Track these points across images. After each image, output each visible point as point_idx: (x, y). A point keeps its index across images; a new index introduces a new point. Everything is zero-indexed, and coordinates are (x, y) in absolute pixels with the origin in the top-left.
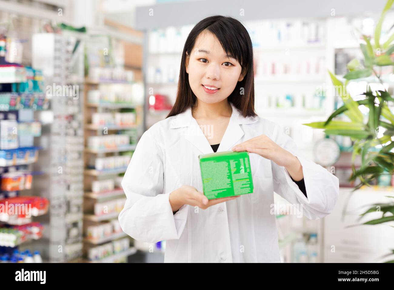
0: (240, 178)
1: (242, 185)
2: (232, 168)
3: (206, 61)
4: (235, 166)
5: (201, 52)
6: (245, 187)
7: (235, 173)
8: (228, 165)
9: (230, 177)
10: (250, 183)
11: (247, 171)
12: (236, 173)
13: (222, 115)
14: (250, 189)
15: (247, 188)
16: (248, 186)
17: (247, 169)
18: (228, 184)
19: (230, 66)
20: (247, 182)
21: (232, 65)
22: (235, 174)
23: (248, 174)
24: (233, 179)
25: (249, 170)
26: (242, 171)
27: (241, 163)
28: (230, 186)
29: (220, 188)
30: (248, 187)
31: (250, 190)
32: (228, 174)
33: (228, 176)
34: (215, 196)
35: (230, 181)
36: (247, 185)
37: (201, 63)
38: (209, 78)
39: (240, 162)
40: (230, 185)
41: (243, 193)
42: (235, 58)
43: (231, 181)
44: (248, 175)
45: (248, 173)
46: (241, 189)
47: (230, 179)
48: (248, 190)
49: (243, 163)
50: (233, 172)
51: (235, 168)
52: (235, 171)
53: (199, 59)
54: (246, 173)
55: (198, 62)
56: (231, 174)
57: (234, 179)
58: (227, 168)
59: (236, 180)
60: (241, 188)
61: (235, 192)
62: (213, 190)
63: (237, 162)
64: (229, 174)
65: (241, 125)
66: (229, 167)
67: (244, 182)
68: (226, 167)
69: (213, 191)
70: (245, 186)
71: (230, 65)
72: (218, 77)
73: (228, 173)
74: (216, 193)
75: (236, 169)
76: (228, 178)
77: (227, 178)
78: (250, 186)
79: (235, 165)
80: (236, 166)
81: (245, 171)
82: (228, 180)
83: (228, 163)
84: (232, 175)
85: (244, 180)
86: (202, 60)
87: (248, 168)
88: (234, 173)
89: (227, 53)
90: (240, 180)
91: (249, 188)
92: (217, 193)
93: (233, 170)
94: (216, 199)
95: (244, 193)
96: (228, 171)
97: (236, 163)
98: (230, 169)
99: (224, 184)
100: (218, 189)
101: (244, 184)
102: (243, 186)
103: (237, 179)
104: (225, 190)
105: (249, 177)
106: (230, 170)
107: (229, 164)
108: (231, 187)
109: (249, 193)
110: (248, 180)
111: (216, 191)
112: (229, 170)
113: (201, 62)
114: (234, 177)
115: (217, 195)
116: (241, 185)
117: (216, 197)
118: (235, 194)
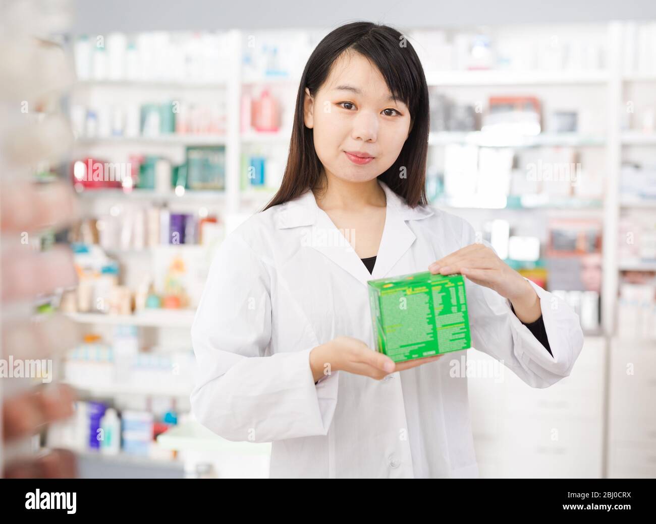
0: (449, 323)
1: (454, 334)
2: (435, 306)
3: (351, 107)
4: (441, 302)
5: (345, 90)
6: (457, 338)
7: (441, 313)
8: (429, 301)
9: (432, 321)
10: (466, 330)
11: (462, 310)
12: (443, 314)
13: (369, 203)
14: (466, 341)
15: (461, 340)
16: (463, 335)
17: (462, 306)
18: (428, 334)
19: (394, 116)
20: (461, 329)
21: (398, 113)
22: (441, 316)
23: (463, 315)
24: (437, 325)
25: (465, 308)
26: (454, 309)
27: (452, 297)
28: (431, 337)
29: (414, 342)
30: (462, 338)
31: (465, 343)
32: (428, 317)
33: (428, 320)
34: (406, 356)
35: (432, 329)
36: (460, 335)
37: (342, 110)
38: (358, 138)
39: (450, 295)
40: (432, 335)
41: (454, 349)
42: (405, 101)
43: (434, 329)
44: (463, 317)
45: (464, 312)
46: (451, 342)
47: (431, 325)
48: (462, 343)
49: (455, 296)
50: (437, 312)
51: (440, 304)
52: (441, 310)
53: (339, 104)
54: (461, 313)
55: (337, 109)
56: (434, 316)
57: (439, 324)
58: (428, 304)
59: (443, 326)
60: (451, 340)
61: (439, 347)
62: (402, 344)
63: (444, 294)
64: (430, 316)
65: (407, 222)
66: (430, 304)
67: (457, 329)
68: (426, 303)
69: (401, 347)
70: (457, 336)
71: (394, 113)
72: (374, 137)
73: (428, 314)
74: (407, 351)
75: (442, 306)
76: (429, 323)
77: (426, 324)
78: (466, 336)
79: (441, 300)
80: (443, 301)
81: (459, 310)
82: (429, 326)
83: (428, 297)
84: (437, 318)
85: (455, 326)
86: (343, 105)
87: (463, 304)
88: (439, 315)
89: (392, 92)
90: (449, 327)
91: (464, 340)
92: (409, 351)
93: (438, 308)
94: (406, 362)
95: (456, 349)
96: (429, 310)
97: (443, 297)
98: (433, 305)
99: (422, 334)
100: (410, 343)
101: (456, 332)
102: (454, 337)
103: (444, 324)
104: (424, 345)
105: (464, 320)
106: (432, 308)
107: (430, 298)
108: (432, 339)
109: (464, 348)
110: (463, 326)
111: (407, 347)
112: (430, 308)
113: (342, 107)
114: (440, 321)
115: (408, 354)
116: (451, 335)
117: (406, 358)
118: (440, 352)
